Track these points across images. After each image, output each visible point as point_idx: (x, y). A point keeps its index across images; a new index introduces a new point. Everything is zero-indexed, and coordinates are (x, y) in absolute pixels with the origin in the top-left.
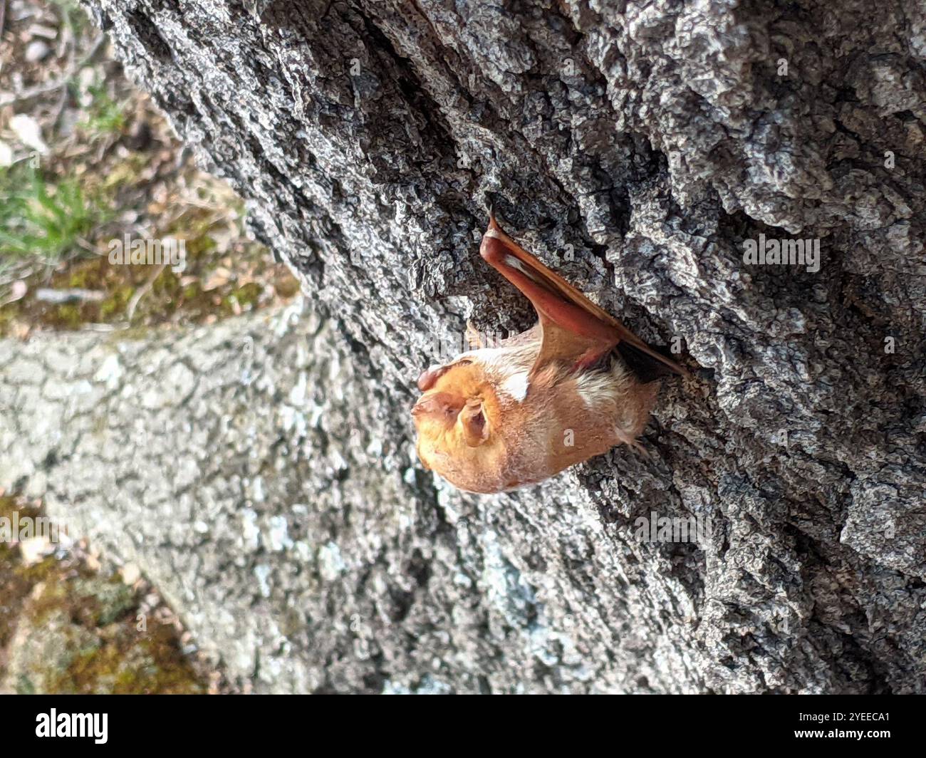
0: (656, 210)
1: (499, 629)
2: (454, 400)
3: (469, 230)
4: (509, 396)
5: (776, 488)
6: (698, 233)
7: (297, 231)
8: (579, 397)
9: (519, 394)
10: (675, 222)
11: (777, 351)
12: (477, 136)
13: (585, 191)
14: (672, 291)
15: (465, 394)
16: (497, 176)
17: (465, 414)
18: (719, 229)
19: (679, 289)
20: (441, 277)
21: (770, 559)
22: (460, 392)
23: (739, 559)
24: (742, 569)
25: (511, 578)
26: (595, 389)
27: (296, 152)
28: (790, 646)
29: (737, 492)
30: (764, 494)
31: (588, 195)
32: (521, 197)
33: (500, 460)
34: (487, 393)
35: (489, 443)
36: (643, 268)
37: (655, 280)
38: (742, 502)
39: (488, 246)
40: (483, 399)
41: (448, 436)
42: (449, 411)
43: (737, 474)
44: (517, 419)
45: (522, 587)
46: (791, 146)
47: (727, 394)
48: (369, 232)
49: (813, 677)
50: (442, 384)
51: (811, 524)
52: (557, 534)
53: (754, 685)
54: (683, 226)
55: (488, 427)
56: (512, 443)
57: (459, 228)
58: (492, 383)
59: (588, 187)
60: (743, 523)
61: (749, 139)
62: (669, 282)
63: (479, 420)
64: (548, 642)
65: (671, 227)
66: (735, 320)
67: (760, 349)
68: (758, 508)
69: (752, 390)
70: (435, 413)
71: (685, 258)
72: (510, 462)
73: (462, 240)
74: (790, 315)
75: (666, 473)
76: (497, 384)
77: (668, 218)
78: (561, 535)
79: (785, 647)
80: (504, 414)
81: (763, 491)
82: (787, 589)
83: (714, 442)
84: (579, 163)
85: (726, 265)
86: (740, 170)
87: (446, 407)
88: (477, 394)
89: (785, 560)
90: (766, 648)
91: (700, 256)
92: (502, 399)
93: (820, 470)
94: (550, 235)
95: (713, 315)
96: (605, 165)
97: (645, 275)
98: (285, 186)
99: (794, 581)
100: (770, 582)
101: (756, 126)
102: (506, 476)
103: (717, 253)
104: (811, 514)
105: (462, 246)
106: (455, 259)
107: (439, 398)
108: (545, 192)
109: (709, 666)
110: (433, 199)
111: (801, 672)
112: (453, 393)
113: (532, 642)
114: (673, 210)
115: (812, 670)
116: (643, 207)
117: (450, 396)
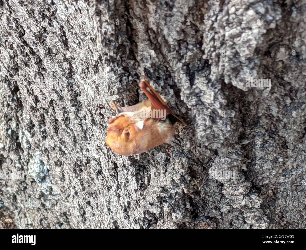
0: (204, 80)
1: (30, 182)
2: (121, 128)
3: (128, 77)
4: (138, 128)
5: (191, 156)
6: (216, 88)
7: (23, 60)
8: (158, 129)
9: (141, 127)
10: (210, 84)
11: (223, 121)
12: (148, 53)
13: (183, 73)
14: (200, 103)
15: (124, 125)
16: (150, 64)
17: (124, 132)
18: (221, 87)
19: (202, 102)
20: (116, 90)
21: (182, 176)
22: (122, 125)
23: (171, 175)
24: (172, 178)
25: (41, 167)
26: (162, 127)
27: (39, 39)
28: (175, 200)
29: (179, 156)
30: (187, 157)
31: (183, 74)
32: (155, 70)
33: (133, 146)
34: (131, 126)
35: (131, 141)
36: (194, 96)
37: (197, 99)
38: (181, 159)
39: (142, 84)
40: (129, 128)
41: (119, 138)
42: (119, 131)
43: (180, 151)
44: (140, 135)
45: (44, 170)
46: (257, 68)
47: (201, 131)
48: (54, 65)
49: (179, 210)
50: (116, 122)
51: (196, 166)
52: (76, 157)
53: (159, 211)
54: (212, 86)
55: (131, 136)
56: (138, 142)
57: (125, 76)
58: (133, 124)
59: (184, 71)
60: (180, 165)
61: (247, 66)
62: (200, 100)
63: (128, 134)
64: (47, 187)
65: (208, 86)
66: (215, 112)
67: (218, 120)
68: (186, 161)
69: (208, 131)
70: (115, 131)
71: (210, 95)
72: (136, 147)
73: (126, 79)
74: (231, 112)
75: (158, 149)
76: (134, 123)
77: (208, 83)
78: (78, 157)
79: (174, 201)
80: (136, 133)
81: (187, 156)
82: (185, 185)
83: (177, 141)
84: (184, 65)
85: (221, 98)
86: (237, 73)
87: (118, 129)
88: (128, 126)
89: (186, 177)
90: (168, 200)
91: (215, 94)
92: (136, 129)
93: (209, 152)
94: (158, 82)
95: (209, 110)
96: (190, 66)
97: (193, 97)
98: (27, 47)
99: (187, 183)
100: (180, 183)
101: (250, 63)
102: (134, 151)
103: (220, 94)
104: (197, 163)
105: (125, 81)
106: (121, 84)
107: (116, 126)
108: (161, 70)
109: (144, 204)
110: (122, 67)
111: (176, 208)
112: (120, 125)
113: (41, 187)
114: (209, 81)
115: (179, 208)
116: (200, 79)
117: (119, 126)
